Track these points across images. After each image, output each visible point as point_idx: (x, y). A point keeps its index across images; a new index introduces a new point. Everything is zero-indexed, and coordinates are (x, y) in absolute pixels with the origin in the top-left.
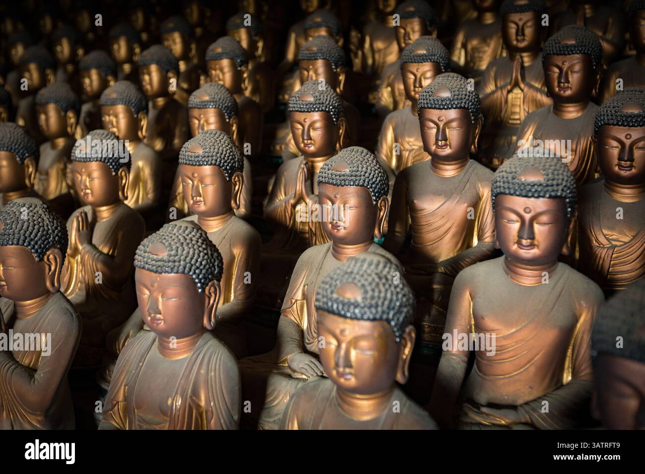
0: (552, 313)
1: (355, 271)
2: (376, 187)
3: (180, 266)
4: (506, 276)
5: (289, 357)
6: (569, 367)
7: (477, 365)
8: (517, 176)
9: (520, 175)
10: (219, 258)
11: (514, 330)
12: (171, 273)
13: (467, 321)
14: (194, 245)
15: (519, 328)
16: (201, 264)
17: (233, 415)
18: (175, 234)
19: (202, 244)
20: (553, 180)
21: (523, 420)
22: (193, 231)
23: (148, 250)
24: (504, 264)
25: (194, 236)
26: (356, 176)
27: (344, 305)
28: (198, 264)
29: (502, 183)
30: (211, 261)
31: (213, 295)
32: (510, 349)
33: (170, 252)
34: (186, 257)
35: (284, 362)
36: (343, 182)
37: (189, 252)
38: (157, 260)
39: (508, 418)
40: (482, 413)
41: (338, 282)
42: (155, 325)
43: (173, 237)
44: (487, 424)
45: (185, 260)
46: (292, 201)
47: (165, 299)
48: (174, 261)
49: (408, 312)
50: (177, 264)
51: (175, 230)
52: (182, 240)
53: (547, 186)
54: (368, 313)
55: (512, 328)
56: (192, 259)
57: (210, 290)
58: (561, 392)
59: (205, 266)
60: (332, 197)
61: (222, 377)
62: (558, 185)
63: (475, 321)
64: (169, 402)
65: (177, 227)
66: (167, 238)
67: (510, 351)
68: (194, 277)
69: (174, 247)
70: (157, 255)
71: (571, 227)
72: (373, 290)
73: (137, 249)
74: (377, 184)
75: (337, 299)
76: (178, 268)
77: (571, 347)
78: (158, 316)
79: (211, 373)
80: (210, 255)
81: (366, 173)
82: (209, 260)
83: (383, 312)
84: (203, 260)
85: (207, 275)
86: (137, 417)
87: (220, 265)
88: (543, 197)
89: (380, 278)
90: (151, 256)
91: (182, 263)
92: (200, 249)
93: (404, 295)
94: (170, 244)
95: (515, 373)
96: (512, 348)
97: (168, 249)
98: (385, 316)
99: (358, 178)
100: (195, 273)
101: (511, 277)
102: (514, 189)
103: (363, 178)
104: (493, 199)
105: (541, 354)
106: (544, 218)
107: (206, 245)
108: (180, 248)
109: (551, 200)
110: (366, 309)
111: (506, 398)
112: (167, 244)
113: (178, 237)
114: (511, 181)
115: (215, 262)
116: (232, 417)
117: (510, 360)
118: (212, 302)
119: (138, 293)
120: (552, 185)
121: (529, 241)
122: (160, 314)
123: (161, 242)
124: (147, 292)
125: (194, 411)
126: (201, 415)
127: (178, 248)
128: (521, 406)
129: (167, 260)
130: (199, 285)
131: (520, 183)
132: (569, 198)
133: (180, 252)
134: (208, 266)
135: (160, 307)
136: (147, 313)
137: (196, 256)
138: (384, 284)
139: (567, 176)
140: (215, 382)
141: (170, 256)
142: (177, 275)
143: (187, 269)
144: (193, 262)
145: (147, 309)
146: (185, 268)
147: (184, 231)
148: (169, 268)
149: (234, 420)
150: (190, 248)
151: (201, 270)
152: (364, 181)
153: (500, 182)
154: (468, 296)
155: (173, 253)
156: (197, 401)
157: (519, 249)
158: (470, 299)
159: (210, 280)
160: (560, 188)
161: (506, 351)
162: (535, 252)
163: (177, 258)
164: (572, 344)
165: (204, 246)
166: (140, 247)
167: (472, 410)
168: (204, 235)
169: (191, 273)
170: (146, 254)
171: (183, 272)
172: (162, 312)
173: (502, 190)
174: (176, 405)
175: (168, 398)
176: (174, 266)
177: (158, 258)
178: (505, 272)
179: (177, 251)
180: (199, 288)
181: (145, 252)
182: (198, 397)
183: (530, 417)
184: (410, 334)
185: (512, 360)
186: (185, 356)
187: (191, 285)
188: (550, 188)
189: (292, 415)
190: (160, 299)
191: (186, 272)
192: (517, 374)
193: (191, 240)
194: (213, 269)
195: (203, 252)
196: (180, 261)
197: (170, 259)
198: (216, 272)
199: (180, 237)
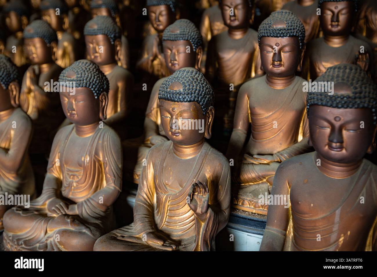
0: (291, 103)
1: (179, 76)
2: (195, 41)
3: (84, 83)
4: (267, 84)
5: (150, 138)
6: (301, 132)
7: (252, 135)
8: (271, 25)
9: (273, 25)
10: (107, 80)
11: (271, 113)
12: (79, 87)
13: (246, 111)
14: (91, 72)
15: (274, 112)
16: (96, 82)
17: (118, 165)
18: (80, 66)
19: (96, 71)
20: (292, 26)
21: (276, 160)
22: (90, 64)
23: (65, 75)
24: (266, 79)
25: (91, 67)
26: (183, 34)
27: (173, 94)
28: (94, 82)
29: (263, 30)
30: (101, 81)
31: (104, 100)
32: (269, 124)
33: (78, 76)
34: (87, 78)
35: (148, 140)
36: (176, 39)
37: (88, 76)
38: (71, 80)
39: (268, 160)
40: (254, 158)
41: (170, 82)
42: (72, 117)
43: (79, 68)
44: (257, 163)
45: (86, 80)
46: (151, 58)
47: (76, 102)
48: (80, 81)
49: (209, 98)
50: (82, 82)
51: (80, 64)
52: (84, 69)
53: (288, 30)
54: (187, 98)
55: (270, 112)
56: (90, 79)
57: (102, 98)
58: (296, 145)
59: (98, 84)
60: (170, 47)
61: (111, 145)
62: (294, 29)
63: (251, 111)
64: (83, 159)
65: (81, 63)
66: (75, 68)
67: (269, 125)
68: (92, 89)
69: (80, 73)
70: (70, 77)
71: (302, 55)
72: (189, 85)
73: (59, 76)
74: (196, 39)
75: (170, 91)
76: (83, 84)
77: (302, 122)
78: (74, 112)
79: (105, 142)
80: (101, 78)
81: (189, 32)
82: (100, 80)
83: (195, 97)
84: (97, 80)
85: (99, 89)
86: (66, 169)
87: (107, 84)
88: (286, 36)
89: (193, 79)
90: (67, 78)
91: (85, 81)
92: (95, 74)
93: (207, 88)
94: (77, 71)
95: (272, 137)
96: (270, 123)
97: (76, 74)
98: (196, 99)
99: (184, 36)
100: (92, 87)
101: (270, 85)
102: (270, 33)
103: (187, 35)
104: (259, 41)
105: (285, 125)
106: (287, 49)
107: (99, 72)
108: (83, 73)
109: (290, 38)
110: (185, 95)
111: (267, 150)
112: (75, 71)
113: (82, 68)
114: (268, 29)
115: (104, 82)
116: (118, 166)
117: (269, 130)
118: (104, 104)
119: (62, 100)
120: (291, 29)
121: (278, 62)
122: (74, 111)
123: (73, 70)
124: (67, 99)
125: (97, 164)
126: (101, 165)
127: (82, 73)
128: (275, 154)
129: (76, 80)
130: (95, 94)
131: (273, 29)
132: (300, 37)
133: (83, 75)
134: (100, 84)
135: (74, 107)
136: (67, 111)
137: (93, 78)
138: (195, 82)
139: (299, 24)
140: (107, 147)
141: (78, 77)
142: (82, 88)
143: (88, 85)
144: (91, 81)
145: (67, 109)
146: (86, 84)
147: (85, 65)
148: (78, 84)
149: (119, 168)
150: (89, 73)
151: (96, 86)
152: (188, 37)
153: (262, 30)
154: (247, 98)
155: (79, 76)
156: (98, 158)
157: (273, 68)
158: (248, 99)
159: (102, 92)
160: (295, 30)
161: (267, 125)
162: (282, 69)
163: (81, 79)
164: (302, 120)
165: (97, 73)
166: (62, 75)
167: (249, 157)
168: (97, 67)
169: (90, 87)
170: (64, 78)
171: (86, 87)
172: (75, 110)
173: (264, 35)
174: (86, 161)
175: (82, 157)
176: (80, 83)
177: (71, 79)
178: (266, 82)
179: (82, 74)
180: (96, 96)
181: (64, 77)
182: (98, 155)
183: (279, 158)
184: (211, 110)
185: (270, 130)
186: (90, 135)
187: (90, 94)
188: (290, 31)
189: (149, 160)
190: (74, 102)
191: (87, 86)
192: (273, 137)
193: (90, 69)
194: (103, 85)
195: (97, 75)
196: (83, 80)
197: (78, 79)
198: (105, 87)
199: (83, 68)
